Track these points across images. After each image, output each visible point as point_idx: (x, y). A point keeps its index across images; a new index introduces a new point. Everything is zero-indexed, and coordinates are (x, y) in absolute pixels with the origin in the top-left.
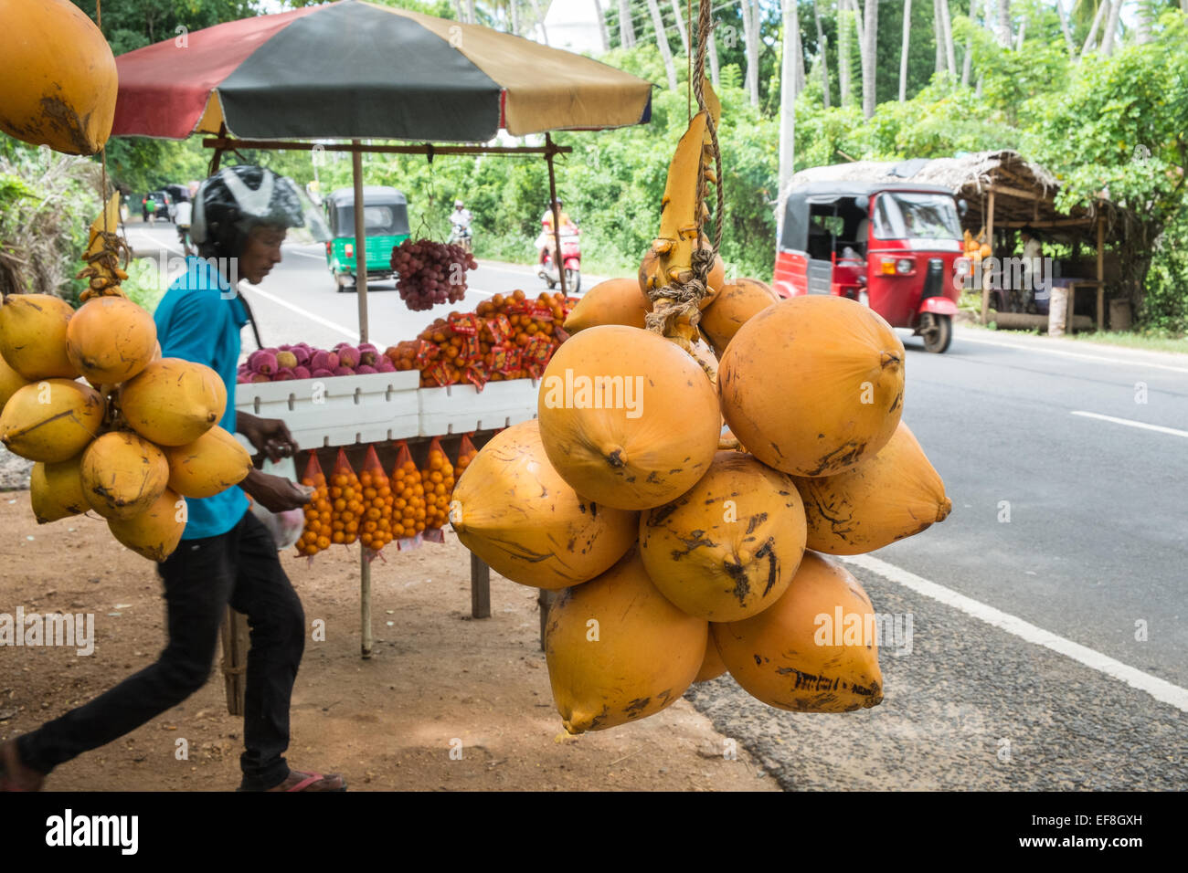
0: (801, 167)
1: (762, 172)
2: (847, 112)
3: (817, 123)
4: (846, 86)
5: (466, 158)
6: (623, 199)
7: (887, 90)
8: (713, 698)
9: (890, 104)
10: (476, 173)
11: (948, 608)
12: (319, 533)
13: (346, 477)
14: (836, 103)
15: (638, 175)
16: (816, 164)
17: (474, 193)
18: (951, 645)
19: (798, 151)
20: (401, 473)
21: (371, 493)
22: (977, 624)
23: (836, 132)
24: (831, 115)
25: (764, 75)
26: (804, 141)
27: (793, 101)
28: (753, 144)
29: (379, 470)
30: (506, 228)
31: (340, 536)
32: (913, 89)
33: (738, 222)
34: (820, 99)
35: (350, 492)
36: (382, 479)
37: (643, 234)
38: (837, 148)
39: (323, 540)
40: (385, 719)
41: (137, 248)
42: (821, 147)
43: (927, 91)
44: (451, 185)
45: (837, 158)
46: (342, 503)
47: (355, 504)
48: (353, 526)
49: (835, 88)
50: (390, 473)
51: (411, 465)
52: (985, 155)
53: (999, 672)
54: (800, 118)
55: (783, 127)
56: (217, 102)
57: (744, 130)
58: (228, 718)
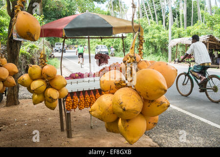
0: (173, 39)
1: (166, 40)
2: (182, 28)
3: (176, 31)
4: (181, 24)
5: (112, 39)
7: (189, 24)
8: (153, 135)
9: (189, 27)
10: (114, 41)
11: (197, 119)
12: (82, 106)
13: (87, 96)
14: (179, 27)
16: (175, 38)
17: (114, 45)
18: (198, 126)
19: (172, 36)
20: (97, 95)
21: (91, 99)
22: (203, 122)
23: (179, 32)
24: (178, 29)
25: (166, 22)
26: (173, 34)
27: (171, 27)
28: (164, 35)
29: (93, 95)
30: (120, 51)
31: (86, 106)
32: (194, 24)
33: (161, 49)
34: (177, 26)
35: (88, 98)
36: (93, 96)
38: (179, 35)
39: (83, 107)
40: (94, 139)
41: (55, 56)
42: (176, 35)
43: (196, 24)
44: (110, 44)
45: (180, 37)
46: (86, 100)
47: (89, 101)
48: (88, 105)
49: (179, 24)
50: (95, 95)
51: (98, 94)
52: (206, 36)
53: (206, 131)
54: (172, 30)
55: (169, 31)
56: (64, 31)
57: (162, 32)
58: (67, 138)
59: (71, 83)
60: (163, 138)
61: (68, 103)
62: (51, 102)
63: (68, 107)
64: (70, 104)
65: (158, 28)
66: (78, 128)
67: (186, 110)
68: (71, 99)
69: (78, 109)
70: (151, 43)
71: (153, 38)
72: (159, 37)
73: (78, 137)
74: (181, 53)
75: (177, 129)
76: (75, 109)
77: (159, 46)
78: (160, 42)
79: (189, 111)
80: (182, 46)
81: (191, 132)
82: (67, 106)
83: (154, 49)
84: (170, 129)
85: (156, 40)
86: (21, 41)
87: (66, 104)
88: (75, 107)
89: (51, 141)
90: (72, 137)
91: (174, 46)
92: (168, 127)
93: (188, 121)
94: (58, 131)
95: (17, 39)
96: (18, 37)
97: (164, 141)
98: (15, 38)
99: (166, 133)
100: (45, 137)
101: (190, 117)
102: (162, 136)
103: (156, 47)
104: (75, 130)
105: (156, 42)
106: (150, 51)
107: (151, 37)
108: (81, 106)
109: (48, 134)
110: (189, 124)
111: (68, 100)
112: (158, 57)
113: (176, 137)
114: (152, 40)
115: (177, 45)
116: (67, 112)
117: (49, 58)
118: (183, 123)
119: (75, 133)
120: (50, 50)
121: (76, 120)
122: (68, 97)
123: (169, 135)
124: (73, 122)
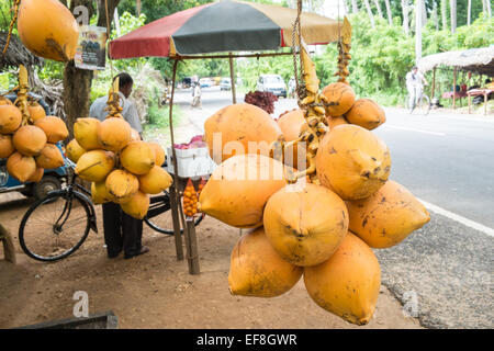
0: (425, 55)
1: (409, 59)
2: (445, 32)
3: (431, 37)
4: (444, 22)
6: (354, 72)
7: (461, 22)
9: (462, 27)
14: (440, 29)
15: (359, 63)
16: (431, 53)
18: (479, 247)
19: (424, 49)
23: (439, 40)
24: (437, 33)
26: (426, 45)
27: (420, 29)
28: (404, 48)
34: (434, 27)
37: (362, 85)
38: (439, 46)
42: (433, 47)
43: (477, 20)
45: (440, 50)
49: (440, 23)
54: (424, 36)
56: (173, 42)
57: (401, 42)
58: (189, 276)
59: (194, 156)
60: (400, 274)
61: (188, 199)
63: (189, 208)
64: (192, 202)
65: (392, 34)
66: (213, 253)
67: (453, 211)
68: (194, 192)
70: (377, 67)
71: (381, 54)
72: (395, 54)
73: (213, 272)
74: (443, 86)
75: (431, 254)
77: (394, 73)
78: (397, 63)
79: (459, 213)
80: (445, 70)
81: (463, 260)
82: (185, 208)
83: (383, 79)
84: (415, 253)
85: (388, 60)
86: (92, 71)
87: (185, 202)
89: (154, 281)
90: (199, 273)
91: (429, 72)
92: (410, 249)
93: (456, 236)
94: (170, 260)
95: (84, 67)
96: (85, 62)
97: (401, 281)
98: (79, 64)
99: (407, 262)
100: (144, 274)
101: (462, 227)
102: (397, 268)
103: (387, 74)
104: (207, 258)
105: (387, 63)
106: (376, 84)
107: (376, 53)
110: (460, 243)
111: (188, 194)
112: (394, 96)
113: (429, 271)
114: (378, 61)
115: (435, 68)
116: (186, 220)
117: (160, 107)
118: (445, 240)
119: (206, 263)
120: (162, 88)
121: (209, 237)
122: (188, 188)
123: (413, 267)
124: (204, 240)
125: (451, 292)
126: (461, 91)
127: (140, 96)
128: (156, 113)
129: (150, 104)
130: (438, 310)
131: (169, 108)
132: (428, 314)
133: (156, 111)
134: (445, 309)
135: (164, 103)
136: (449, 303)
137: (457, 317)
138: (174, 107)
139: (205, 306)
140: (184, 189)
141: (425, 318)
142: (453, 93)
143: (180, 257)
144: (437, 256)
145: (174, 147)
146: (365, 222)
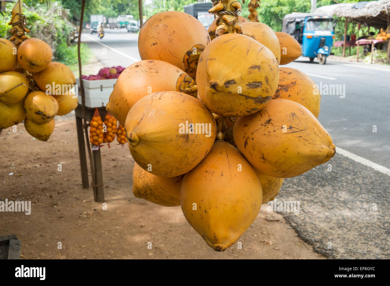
0: (319, 6)
16: (324, 5)
45: (333, 2)
58: (94, 203)
59: (102, 88)
61: (94, 129)
62: (39, 124)
63: (96, 138)
64: (98, 131)
66: (117, 182)
68: (100, 122)
69: (115, 142)
70: (275, 15)
71: (280, 4)
73: (117, 200)
75: (323, 186)
76: (109, 142)
80: (337, 20)
82: (92, 137)
84: (309, 186)
87: (91, 132)
88: (109, 138)
89: (60, 207)
90: (104, 201)
92: (304, 181)
93: (346, 171)
94: (75, 187)
99: (301, 193)
100: (49, 201)
101: (352, 162)
104: (111, 186)
107: (275, 2)
108: (123, 137)
109: (54, 195)
110: (349, 177)
111: (95, 123)
113: (321, 202)
114: (276, 10)
116: (92, 149)
117: (69, 45)
118: (336, 173)
119: (111, 191)
120: (71, 27)
121: (115, 167)
122: (95, 118)
123: (307, 198)
124: (109, 170)
125: (342, 222)
126: (351, 41)
127: (49, 33)
128: (64, 51)
129: (59, 42)
130: (330, 237)
131: (77, 46)
132: (321, 241)
133: (65, 48)
134: (336, 236)
135: (72, 41)
136: (340, 232)
137: (347, 244)
138: (82, 46)
139: (109, 231)
140: (91, 119)
141: (318, 245)
142: (344, 42)
143: (85, 185)
144: (329, 188)
145: (82, 77)
146: (246, 143)
